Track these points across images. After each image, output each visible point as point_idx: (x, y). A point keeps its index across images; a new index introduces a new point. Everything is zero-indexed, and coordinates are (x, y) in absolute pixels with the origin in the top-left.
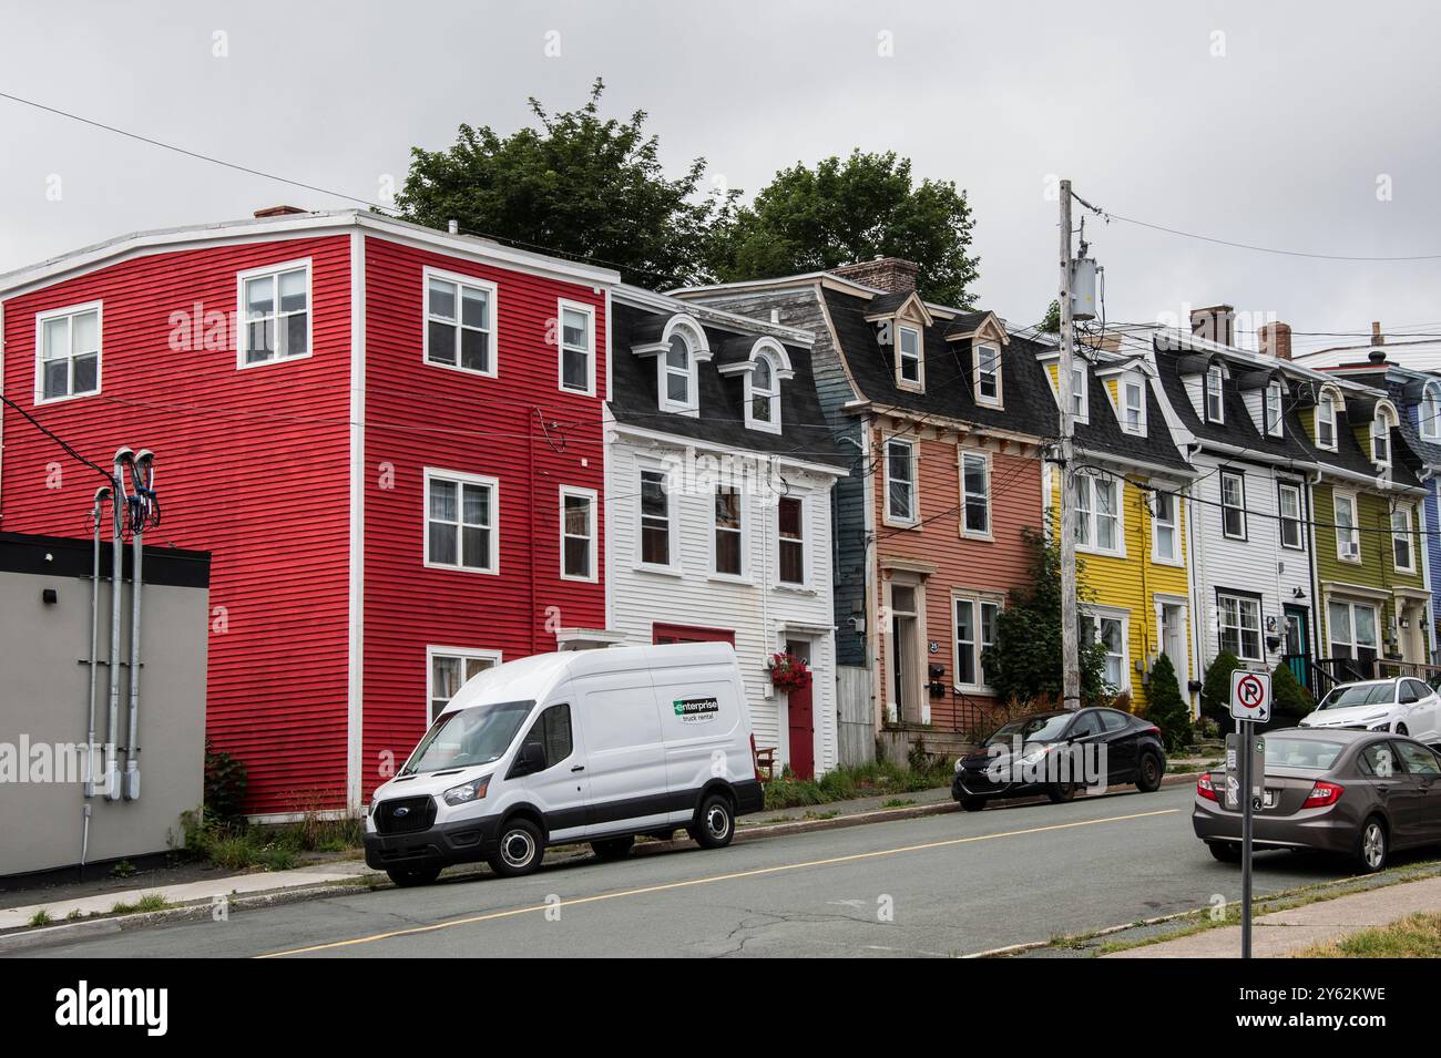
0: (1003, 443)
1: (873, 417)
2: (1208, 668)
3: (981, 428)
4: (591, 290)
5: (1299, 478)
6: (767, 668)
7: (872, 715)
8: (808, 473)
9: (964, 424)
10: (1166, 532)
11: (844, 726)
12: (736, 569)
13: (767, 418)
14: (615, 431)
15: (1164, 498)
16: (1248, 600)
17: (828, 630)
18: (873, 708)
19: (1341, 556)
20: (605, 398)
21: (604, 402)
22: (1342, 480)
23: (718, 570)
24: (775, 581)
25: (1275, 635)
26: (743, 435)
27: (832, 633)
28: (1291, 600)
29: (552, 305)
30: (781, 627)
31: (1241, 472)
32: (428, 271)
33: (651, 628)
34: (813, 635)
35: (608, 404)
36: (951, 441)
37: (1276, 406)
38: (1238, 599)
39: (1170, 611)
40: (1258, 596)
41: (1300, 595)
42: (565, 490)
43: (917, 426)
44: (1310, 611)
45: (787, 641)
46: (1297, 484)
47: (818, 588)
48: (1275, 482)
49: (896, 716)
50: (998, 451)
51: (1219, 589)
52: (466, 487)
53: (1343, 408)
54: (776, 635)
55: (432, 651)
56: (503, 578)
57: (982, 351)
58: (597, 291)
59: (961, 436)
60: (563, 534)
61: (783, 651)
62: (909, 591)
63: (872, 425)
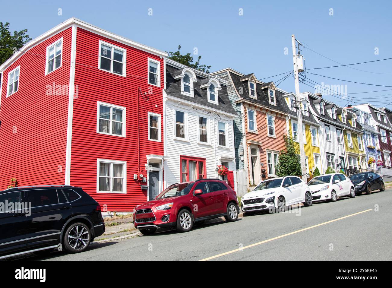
0: (277, 113)
1: (244, 103)
2: (326, 171)
3: (271, 109)
4: (159, 57)
5: (340, 129)
6: (216, 169)
7: (246, 183)
8: (226, 116)
9: (267, 107)
10: (314, 139)
11: (239, 186)
12: (206, 141)
13: (214, 100)
14: (167, 98)
15: (313, 130)
16: (333, 155)
17: (233, 159)
18: (247, 181)
19: (349, 146)
20: (163, 88)
21: (163, 89)
22: (348, 130)
23: (201, 141)
24: (218, 145)
25: (338, 164)
26: (207, 103)
27: (235, 160)
28: (341, 156)
29: (146, 59)
30: (220, 158)
31: (329, 126)
32: (101, 42)
33: (179, 156)
34: (229, 161)
35: (165, 90)
36: (264, 112)
37: (334, 112)
38: (330, 155)
39: (317, 157)
40: (334, 154)
41: (343, 155)
42: (150, 114)
43: (256, 107)
44: (344, 158)
45: (222, 162)
46: (339, 130)
47: (230, 147)
48: (335, 129)
49: (253, 183)
50: (276, 116)
51: (327, 153)
52: (114, 109)
53: (347, 114)
54: (219, 160)
55: (99, 161)
56: (127, 138)
57: (271, 91)
58: (161, 57)
59: (266, 110)
60: (149, 127)
61: (221, 164)
62: (255, 150)
63: (243, 105)
